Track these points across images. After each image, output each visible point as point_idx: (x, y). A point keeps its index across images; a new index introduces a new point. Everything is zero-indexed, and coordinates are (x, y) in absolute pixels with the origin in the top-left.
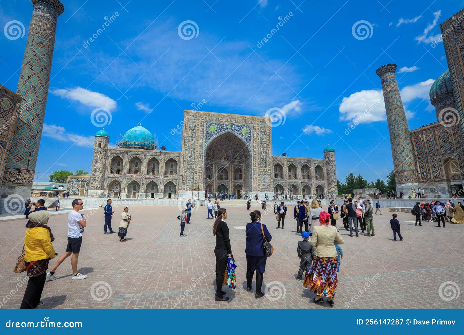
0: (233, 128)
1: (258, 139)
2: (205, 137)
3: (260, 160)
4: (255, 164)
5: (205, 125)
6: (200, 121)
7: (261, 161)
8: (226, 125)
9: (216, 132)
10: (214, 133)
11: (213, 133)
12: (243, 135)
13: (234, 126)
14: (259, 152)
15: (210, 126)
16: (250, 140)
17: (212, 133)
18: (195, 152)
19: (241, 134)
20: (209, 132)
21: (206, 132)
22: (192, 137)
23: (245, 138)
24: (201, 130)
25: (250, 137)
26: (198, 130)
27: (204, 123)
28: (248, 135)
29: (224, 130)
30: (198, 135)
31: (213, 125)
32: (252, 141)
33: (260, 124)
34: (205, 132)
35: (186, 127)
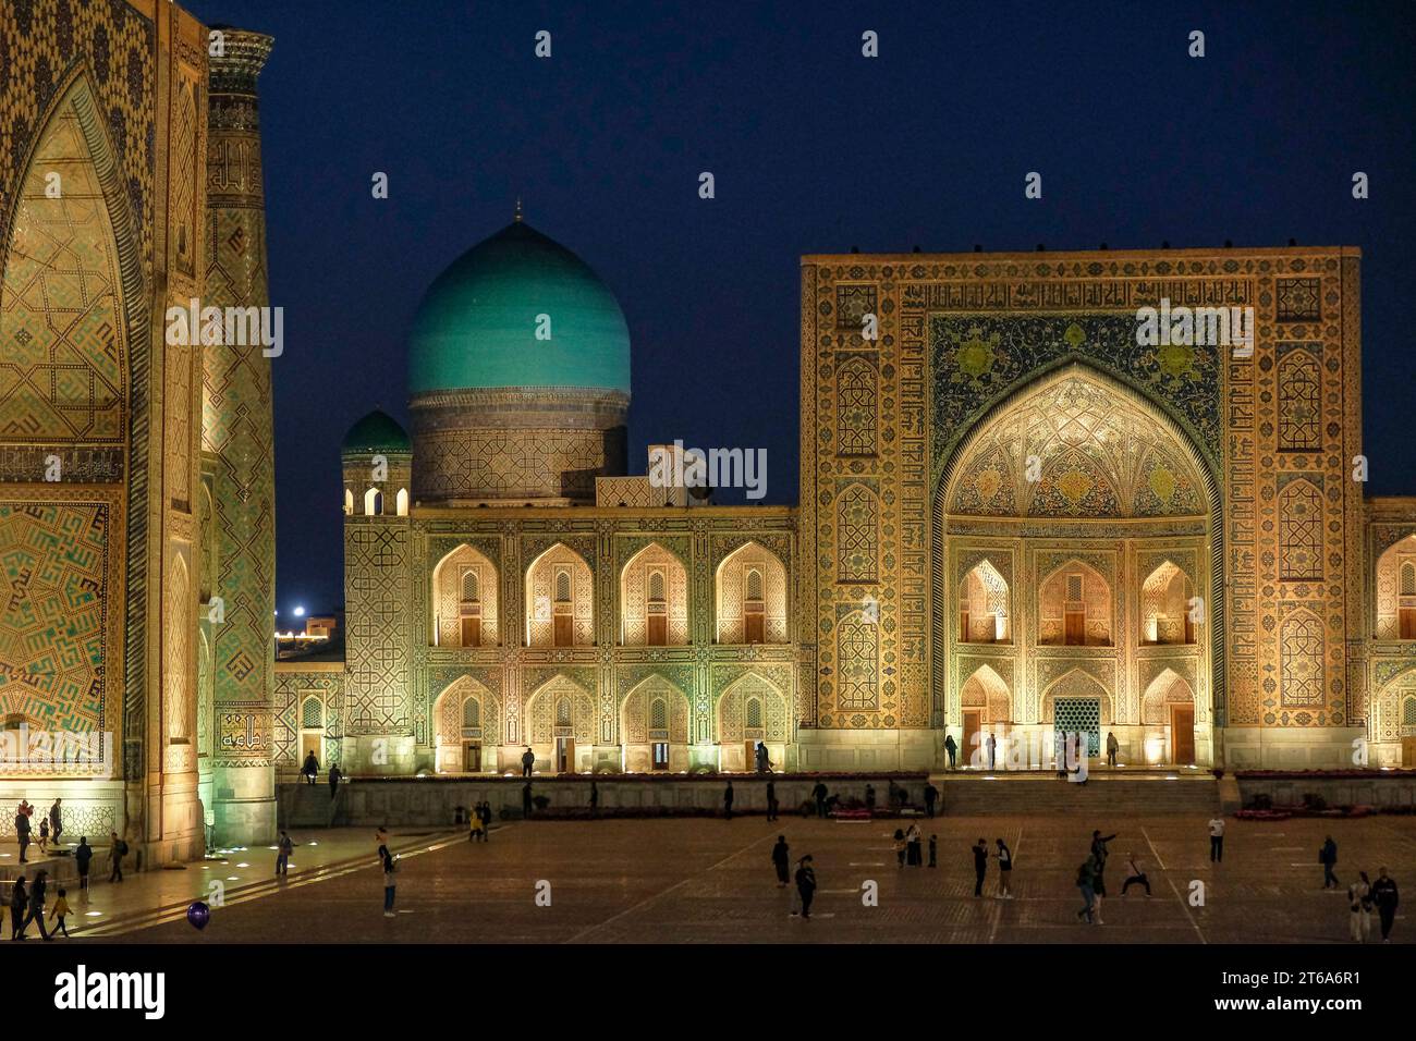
0: (1103, 339)
1: (1266, 398)
2: (930, 413)
3: (1276, 529)
4: (1246, 554)
5: (927, 338)
6: (895, 312)
7: (1287, 534)
8: (1061, 327)
9: (996, 377)
10: (987, 380)
11: (980, 384)
12: (1165, 380)
13: (1109, 326)
14: (1271, 483)
15: (956, 338)
16: (1211, 414)
17: (976, 384)
18: (881, 503)
19: (1156, 377)
20: (956, 378)
21: (939, 377)
22: (857, 417)
23: (1177, 397)
24: (906, 372)
25: (1212, 389)
26: (889, 371)
27: (921, 323)
28: (1197, 376)
29: (1043, 360)
30: (889, 403)
31: (975, 331)
32: (1224, 410)
33: (1279, 299)
34: (930, 384)
35: (822, 362)
